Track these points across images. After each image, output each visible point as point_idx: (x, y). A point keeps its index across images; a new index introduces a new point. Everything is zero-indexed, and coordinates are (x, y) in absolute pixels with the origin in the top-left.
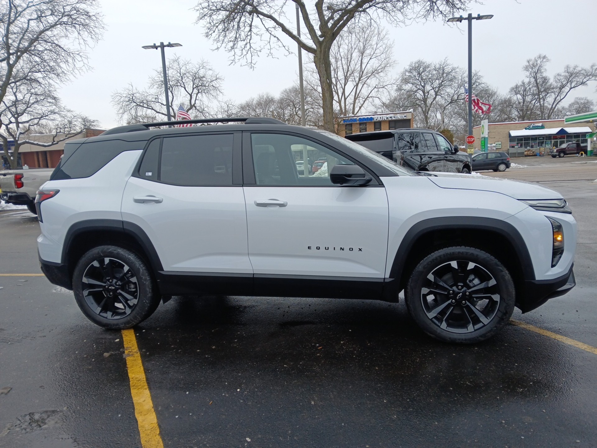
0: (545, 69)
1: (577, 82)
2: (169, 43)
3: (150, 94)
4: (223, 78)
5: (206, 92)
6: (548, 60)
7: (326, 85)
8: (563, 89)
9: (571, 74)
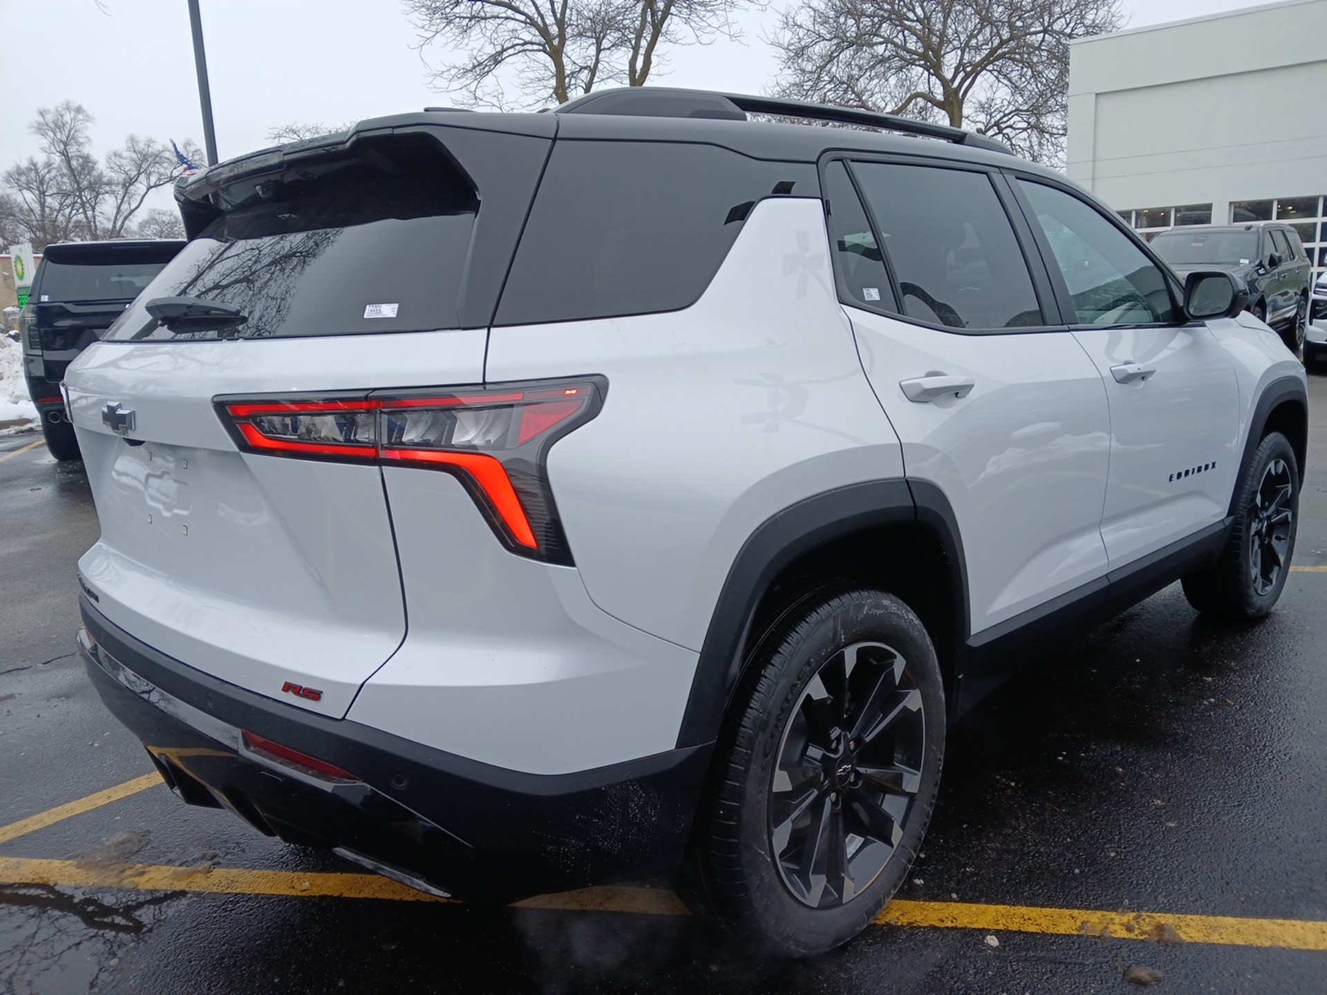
0: (87, 137)
1: (161, 175)
6: (88, 118)
8: (131, 188)
9: (145, 157)
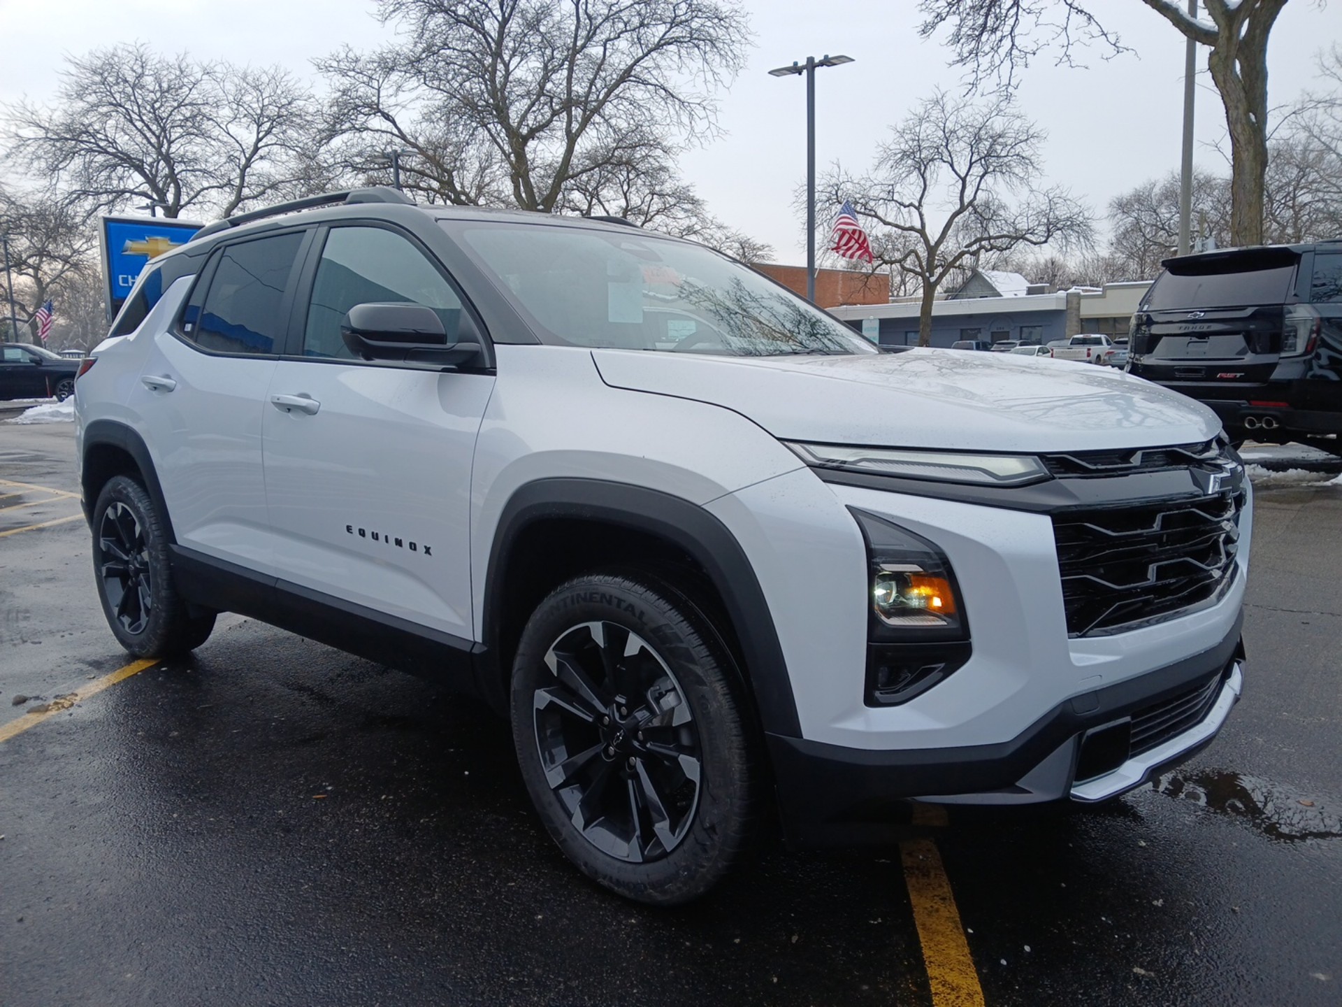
2: (826, 57)
3: (876, 182)
4: (1045, 135)
5: (1004, 171)
7: (1244, 130)
